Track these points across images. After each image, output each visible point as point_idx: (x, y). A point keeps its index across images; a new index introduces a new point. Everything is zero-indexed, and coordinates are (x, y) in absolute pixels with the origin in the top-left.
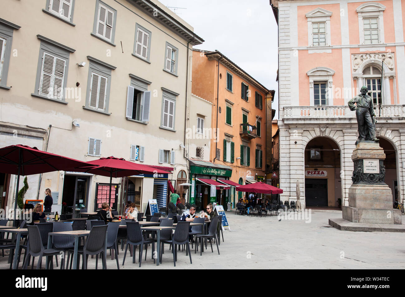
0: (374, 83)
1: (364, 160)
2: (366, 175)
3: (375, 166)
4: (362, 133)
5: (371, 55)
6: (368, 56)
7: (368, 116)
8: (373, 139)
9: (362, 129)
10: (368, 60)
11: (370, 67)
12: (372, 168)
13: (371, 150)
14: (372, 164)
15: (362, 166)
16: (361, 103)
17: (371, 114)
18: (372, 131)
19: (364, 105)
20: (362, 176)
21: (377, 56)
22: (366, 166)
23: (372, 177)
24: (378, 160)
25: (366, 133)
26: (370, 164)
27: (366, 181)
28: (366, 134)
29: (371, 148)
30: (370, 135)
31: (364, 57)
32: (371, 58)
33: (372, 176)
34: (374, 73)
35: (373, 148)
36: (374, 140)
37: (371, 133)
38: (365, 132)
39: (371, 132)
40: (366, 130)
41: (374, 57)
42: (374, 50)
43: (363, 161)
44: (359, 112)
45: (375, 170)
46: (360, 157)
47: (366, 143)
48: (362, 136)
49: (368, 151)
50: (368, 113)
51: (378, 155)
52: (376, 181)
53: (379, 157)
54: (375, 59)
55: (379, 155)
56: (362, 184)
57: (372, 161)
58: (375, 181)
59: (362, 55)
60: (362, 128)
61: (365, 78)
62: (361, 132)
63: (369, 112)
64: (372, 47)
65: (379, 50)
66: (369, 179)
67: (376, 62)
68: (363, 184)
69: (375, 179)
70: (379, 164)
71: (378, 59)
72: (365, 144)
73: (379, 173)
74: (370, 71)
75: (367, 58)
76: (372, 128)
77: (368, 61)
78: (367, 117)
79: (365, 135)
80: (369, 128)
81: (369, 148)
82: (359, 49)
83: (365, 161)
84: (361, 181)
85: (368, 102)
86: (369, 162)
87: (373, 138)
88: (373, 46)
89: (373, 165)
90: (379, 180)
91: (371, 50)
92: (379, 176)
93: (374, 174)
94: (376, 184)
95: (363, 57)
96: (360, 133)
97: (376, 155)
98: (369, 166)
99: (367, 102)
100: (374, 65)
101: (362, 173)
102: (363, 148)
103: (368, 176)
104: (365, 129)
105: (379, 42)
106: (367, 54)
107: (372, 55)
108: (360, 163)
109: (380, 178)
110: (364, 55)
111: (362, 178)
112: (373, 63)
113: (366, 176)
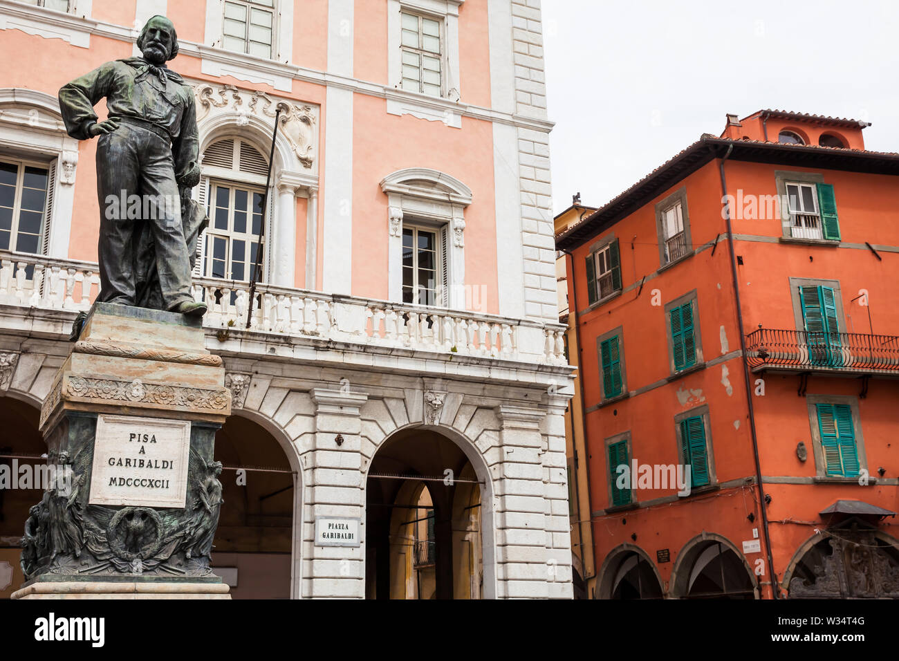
0: (241, 204)
1: (100, 419)
2: (105, 519)
3: (166, 464)
4: (116, 270)
5: (240, 94)
6: (229, 94)
7: (160, 172)
8: (172, 303)
9: (118, 246)
10: (228, 109)
11: (232, 141)
12: (145, 473)
13: (150, 363)
14: (148, 446)
15: (84, 461)
16: (131, 99)
17: (178, 169)
18: (176, 258)
19: (146, 109)
20: (73, 528)
21: (261, 103)
22: (111, 462)
23: (137, 533)
24: (188, 425)
25: (140, 272)
26: (136, 445)
27: (95, 557)
28: (141, 278)
29: (155, 350)
30: (162, 280)
31: (215, 94)
32: (238, 107)
33: (136, 523)
34: (244, 167)
35: (164, 353)
36: (176, 309)
37: (168, 268)
38: (135, 269)
39: (170, 261)
40: (143, 256)
41: (251, 106)
42: (253, 80)
43: (94, 422)
44: (115, 142)
45: (165, 484)
46: (77, 397)
47: (133, 323)
48: (114, 283)
49: (131, 363)
50: (167, 159)
51: (192, 392)
52: (162, 557)
53: (192, 408)
54: (253, 114)
55: (193, 394)
56: (69, 579)
57: (150, 431)
58: (151, 557)
59: (206, 85)
60: (120, 240)
61: (212, 178)
62: (110, 263)
63: (169, 154)
64: (249, 67)
65: (270, 83)
66: (118, 544)
67: (258, 127)
68: (77, 578)
69: (154, 547)
70: (188, 449)
71: (261, 115)
72: (124, 328)
73: (183, 505)
74: (231, 155)
75: (226, 104)
76: (174, 241)
77: (227, 115)
78: (156, 179)
79: (133, 283)
80: (162, 242)
81: (143, 350)
82: (198, 61)
83: (109, 427)
84: (62, 560)
85: (169, 98)
86: (132, 436)
87: (174, 298)
88: (252, 64)
89: (153, 452)
90: (181, 550)
91: (242, 78)
92: (181, 528)
93: (155, 514)
94: (159, 580)
95: (211, 96)
96: (107, 267)
97: (178, 394)
98: (128, 462)
99: (164, 99)
100: (247, 134)
101: (77, 505)
102: (104, 346)
103: (113, 523)
104: (141, 249)
105: (273, 56)
106: (225, 86)
107: (246, 98)
108: (72, 436)
109: (184, 537)
110: (215, 91)
111: (70, 539)
112: (244, 129)
113: (103, 526)
